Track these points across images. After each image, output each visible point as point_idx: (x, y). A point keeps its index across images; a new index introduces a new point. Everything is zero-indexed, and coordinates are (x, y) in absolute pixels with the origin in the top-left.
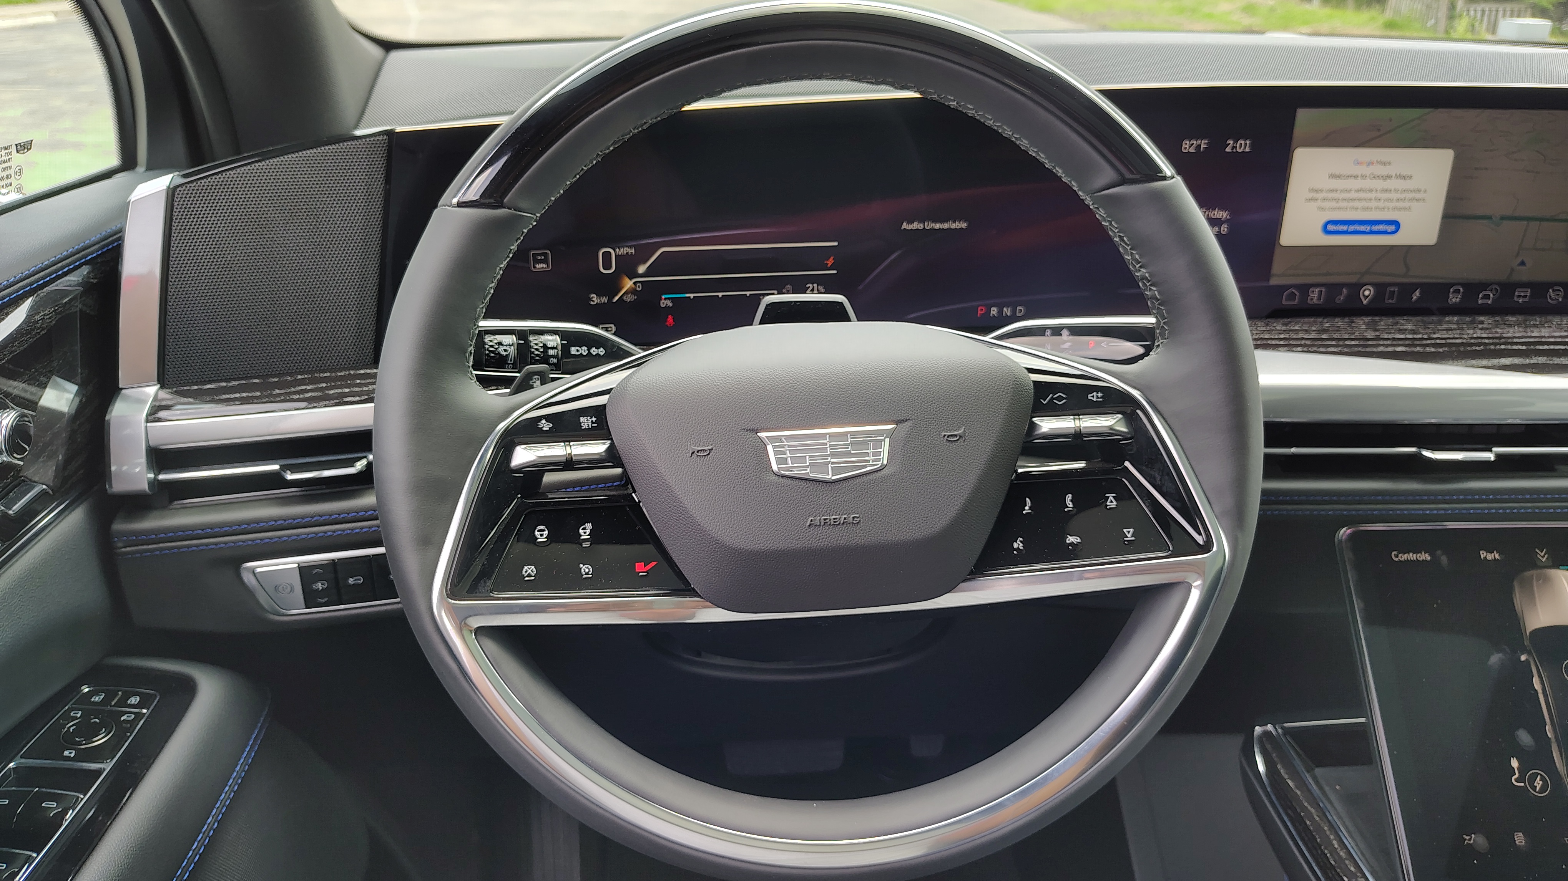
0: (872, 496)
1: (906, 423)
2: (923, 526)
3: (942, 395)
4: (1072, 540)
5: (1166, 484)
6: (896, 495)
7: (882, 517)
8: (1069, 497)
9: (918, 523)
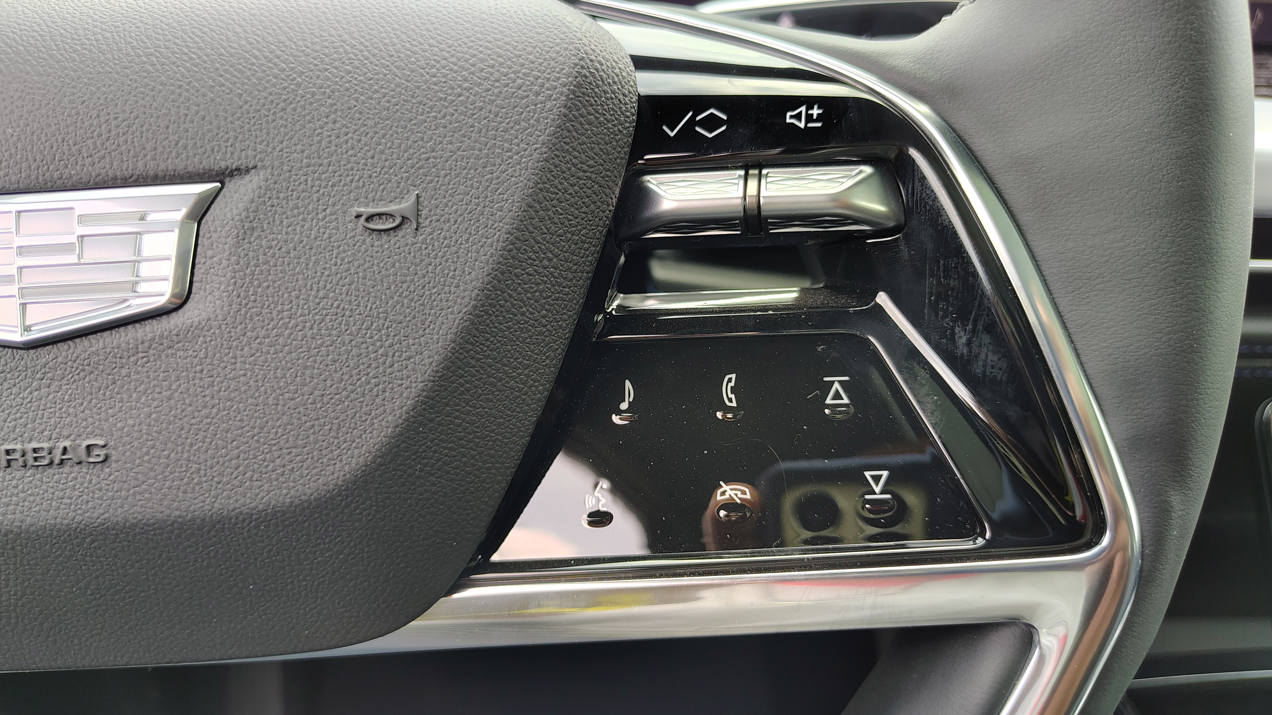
0: (142, 388)
1: (247, 178)
2: (292, 470)
3: (356, 100)
4: (732, 493)
5: (983, 356)
6: (211, 385)
7: (170, 445)
8: (730, 381)
9: (278, 461)
